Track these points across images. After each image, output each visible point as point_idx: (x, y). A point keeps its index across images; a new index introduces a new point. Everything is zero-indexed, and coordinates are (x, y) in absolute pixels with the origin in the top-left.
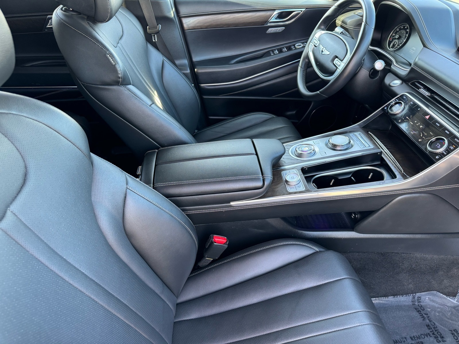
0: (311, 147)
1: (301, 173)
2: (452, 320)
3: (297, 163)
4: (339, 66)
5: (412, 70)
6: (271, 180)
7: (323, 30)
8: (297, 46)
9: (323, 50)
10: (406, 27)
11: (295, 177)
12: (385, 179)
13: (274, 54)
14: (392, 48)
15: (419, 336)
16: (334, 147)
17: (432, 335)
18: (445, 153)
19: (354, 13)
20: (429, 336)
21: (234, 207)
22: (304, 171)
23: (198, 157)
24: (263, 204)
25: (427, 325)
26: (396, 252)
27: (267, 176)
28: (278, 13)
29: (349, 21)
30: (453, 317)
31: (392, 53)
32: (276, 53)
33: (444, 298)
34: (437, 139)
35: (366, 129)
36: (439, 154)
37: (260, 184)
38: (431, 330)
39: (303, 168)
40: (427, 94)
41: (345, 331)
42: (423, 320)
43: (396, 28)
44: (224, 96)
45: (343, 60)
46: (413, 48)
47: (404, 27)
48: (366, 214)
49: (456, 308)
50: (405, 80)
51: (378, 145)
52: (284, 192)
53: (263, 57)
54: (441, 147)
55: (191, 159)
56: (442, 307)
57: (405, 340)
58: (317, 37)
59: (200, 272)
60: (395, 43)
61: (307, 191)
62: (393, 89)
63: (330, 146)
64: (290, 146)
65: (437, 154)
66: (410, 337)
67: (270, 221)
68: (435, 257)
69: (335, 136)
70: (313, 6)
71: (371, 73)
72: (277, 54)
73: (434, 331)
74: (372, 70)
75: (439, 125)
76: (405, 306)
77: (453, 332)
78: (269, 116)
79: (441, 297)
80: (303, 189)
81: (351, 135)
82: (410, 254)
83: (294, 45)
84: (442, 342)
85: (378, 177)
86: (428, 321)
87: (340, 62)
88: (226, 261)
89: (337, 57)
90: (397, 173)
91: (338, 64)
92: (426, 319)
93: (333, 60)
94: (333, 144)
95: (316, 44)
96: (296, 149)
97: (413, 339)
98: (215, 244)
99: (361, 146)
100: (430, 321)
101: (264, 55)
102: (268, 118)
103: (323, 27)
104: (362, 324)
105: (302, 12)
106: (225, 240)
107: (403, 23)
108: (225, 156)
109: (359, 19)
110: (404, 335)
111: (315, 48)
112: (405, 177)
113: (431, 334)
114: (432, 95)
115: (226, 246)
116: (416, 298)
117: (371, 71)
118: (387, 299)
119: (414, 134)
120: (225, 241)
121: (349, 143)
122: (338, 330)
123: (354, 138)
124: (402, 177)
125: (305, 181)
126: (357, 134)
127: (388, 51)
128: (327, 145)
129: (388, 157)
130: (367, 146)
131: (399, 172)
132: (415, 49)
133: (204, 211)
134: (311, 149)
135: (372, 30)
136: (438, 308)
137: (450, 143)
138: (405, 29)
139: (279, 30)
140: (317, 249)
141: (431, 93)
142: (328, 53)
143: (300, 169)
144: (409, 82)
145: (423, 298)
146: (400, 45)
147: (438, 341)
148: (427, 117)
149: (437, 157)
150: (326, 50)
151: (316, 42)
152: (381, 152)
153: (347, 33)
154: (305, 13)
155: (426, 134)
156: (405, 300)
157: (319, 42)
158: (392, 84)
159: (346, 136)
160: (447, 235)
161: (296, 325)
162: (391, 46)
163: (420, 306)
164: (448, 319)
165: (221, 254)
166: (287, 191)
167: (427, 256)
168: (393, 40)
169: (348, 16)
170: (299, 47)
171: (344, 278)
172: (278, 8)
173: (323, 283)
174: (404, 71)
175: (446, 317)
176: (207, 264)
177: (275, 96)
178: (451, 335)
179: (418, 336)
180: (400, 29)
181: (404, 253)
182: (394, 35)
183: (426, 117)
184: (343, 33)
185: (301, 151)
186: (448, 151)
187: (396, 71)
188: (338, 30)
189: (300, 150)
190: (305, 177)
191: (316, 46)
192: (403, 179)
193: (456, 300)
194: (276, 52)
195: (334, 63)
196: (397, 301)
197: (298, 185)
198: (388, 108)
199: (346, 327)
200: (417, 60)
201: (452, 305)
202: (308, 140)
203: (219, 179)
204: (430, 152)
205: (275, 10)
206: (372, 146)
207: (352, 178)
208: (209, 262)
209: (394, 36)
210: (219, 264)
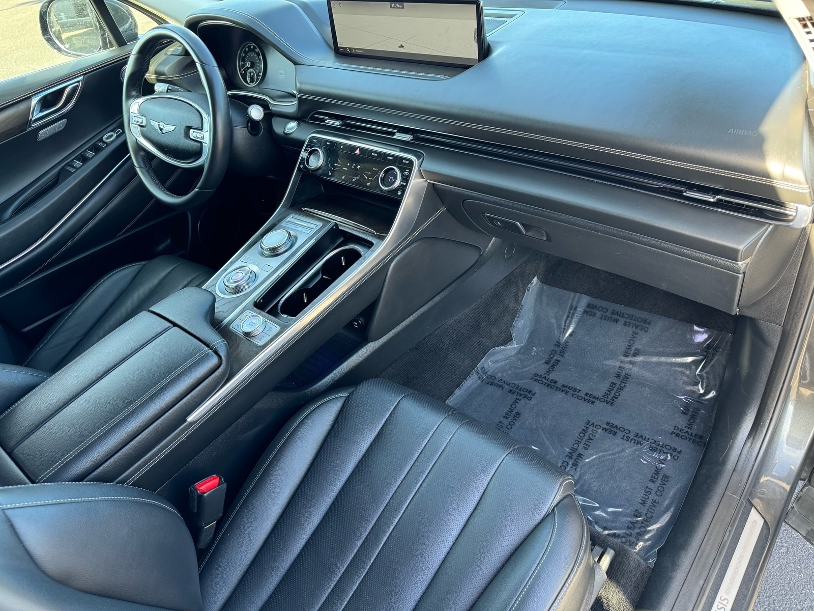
0: (245, 270)
1: (259, 311)
2: (525, 367)
3: (242, 303)
4: (203, 138)
5: (301, 101)
6: (226, 346)
7: (138, 97)
8: (107, 139)
9: (162, 127)
10: (252, 47)
11: (254, 321)
12: (362, 254)
13: (77, 169)
14: (253, 83)
15: (511, 409)
16: (274, 252)
17: (520, 398)
18: (404, 184)
19: (166, 54)
20: (518, 401)
21: (196, 421)
22: (260, 305)
23: (79, 389)
24: (238, 386)
25: (509, 392)
26: (427, 334)
27: (217, 344)
28: (40, 101)
29: (165, 69)
30: (526, 363)
31: (256, 89)
32: (78, 166)
33: (504, 350)
34: (386, 172)
35: (296, 206)
36: (400, 188)
37: (214, 361)
38: (516, 393)
39: (256, 302)
40: (336, 123)
41: (443, 456)
42: (502, 389)
43: (239, 52)
44: (26, 280)
45: (202, 128)
46: (280, 71)
47: (249, 47)
48: (369, 312)
49: (521, 352)
50: (299, 118)
51: (325, 218)
52: (255, 349)
53: (60, 181)
54: (396, 178)
55: (69, 402)
56: (508, 361)
57: (502, 425)
58: (136, 112)
59: (209, 554)
60: (252, 74)
61: (283, 329)
62: (294, 136)
63: (268, 253)
64: (212, 286)
65: (396, 190)
66: (504, 417)
67: (259, 405)
68: (467, 310)
69: (265, 237)
70: (93, 68)
71: (250, 129)
72: (82, 166)
73: (519, 391)
74: (249, 124)
75: (376, 155)
76: (475, 389)
77: (535, 378)
78: (136, 267)
79: (501, 351)
80: (276, 329)
81: (283, 224)
82: (442, 325)
83: (101, 140)
84: (532, 397)
85: (353, 257)
86: (507, 386)
87: (200, 133)
88: (237, 508)
89: (189, 128)
90: (370, 239)
91: (198, 136)
92: (504, 385)
93: (187, 135)
94: (270, 249)
95: (142, 122)
96: (225, 285)
97: (507, 416)
98: (205, 495)
99: (306, 232)
100: (509, 385)
101: (59, 177)
102: (136, 272)
103: (134, 93)
104: (453, 433)
105: (81, 83)
106: (216, 478)
107: (243, 43)
108: (125, 359)
109: (180, 60)
110: (497, 421)
111: (145, 129)
112: (382, 238)
113: (518, 397)
114: (345, 123)
115: (225, 486)
116: (480, 371)
117: (247, 125)
118: (454, 396)
119: (357, 180)
120: (218, 479)
121: (290, 236)
122: (436, 462)
123: (289, 225)
124: (379, 240)
125: (272, 317)
126: (290, 218)
127: (250, 89)
128: (262, 254)
129: (347, 225)
130: (314, 226)
131: (372, 236)
132: (283, 72)
133: (153, 463)
134: (246, 272)
135: (217, 69)
136: (506, 365)
137: (402, 170)
138: (254, 50)
139: (59, 127)
140: (346, 394)
141: (342, 120)
142: (173, 128)
143: (252, 306)
144: (306, 118)
145: (485, 365)
146: (261, 74)
147: (529, 398)
148: (358, 152)
149: (399, 193)
150: (165, 125)
151: (140, 120)
152: (336, 225)
153: (176, 87)
154: (86, 83)
155: (370, 173)
156: (471, 382)
157: (144, 118)
158: (287, 131)
159: (279, 229)
160: (462, 277)
161: (388, 501)
162: (249, 81)
163: (489, 377)
164: (522, 368)
165: (223, 504)
166: (257, 346)
167: (459, 316)
168: (245, 70)
169: (159, 62)
170: (111, 139)
171: (399, 401)
172: (33, 92)
173: (381, 426)
174: (290, 107)
175: (519, 368)
176: (212, 535)
177: (121, 233)
178: (535, 382)
179: (509, 410)
180: (246, 53)
181: (436, 330)
182: (242, 63)
183: (356, 152)
184: (170, 90)
185: (234, 283)
186: (406, 179)
187: (280, 111)
188: (159, 87)
189: (231, 283)
190: (267, 312)
191: (144, 124)
192: (381, 241)
193: (515, 342)
194: (78, 164)
195: (192, 137)
196: (465, 391)
197: (267, 328)
198: (304, 165)
199: (441, 451)
200: (298, 85)
201: (516, 351)
202: (232, 263)
203: (145, 397)
204: (388, 192)
205: (30, 98)
206: (320, 224)
207: (324, 277)
208: (213, 531)
209: (243, 66)
210: (230, 519)
